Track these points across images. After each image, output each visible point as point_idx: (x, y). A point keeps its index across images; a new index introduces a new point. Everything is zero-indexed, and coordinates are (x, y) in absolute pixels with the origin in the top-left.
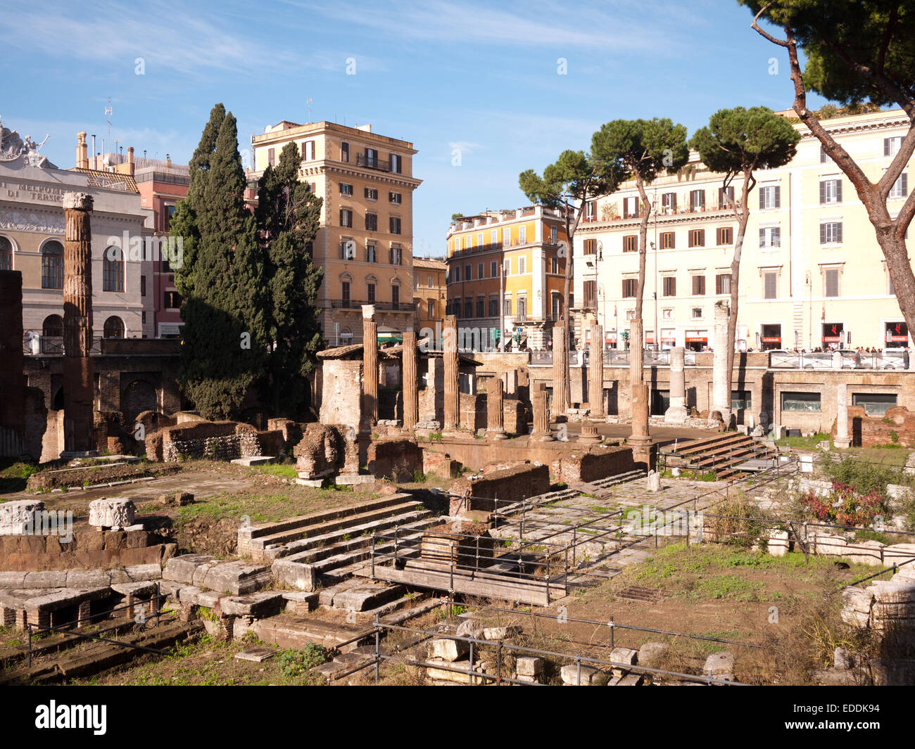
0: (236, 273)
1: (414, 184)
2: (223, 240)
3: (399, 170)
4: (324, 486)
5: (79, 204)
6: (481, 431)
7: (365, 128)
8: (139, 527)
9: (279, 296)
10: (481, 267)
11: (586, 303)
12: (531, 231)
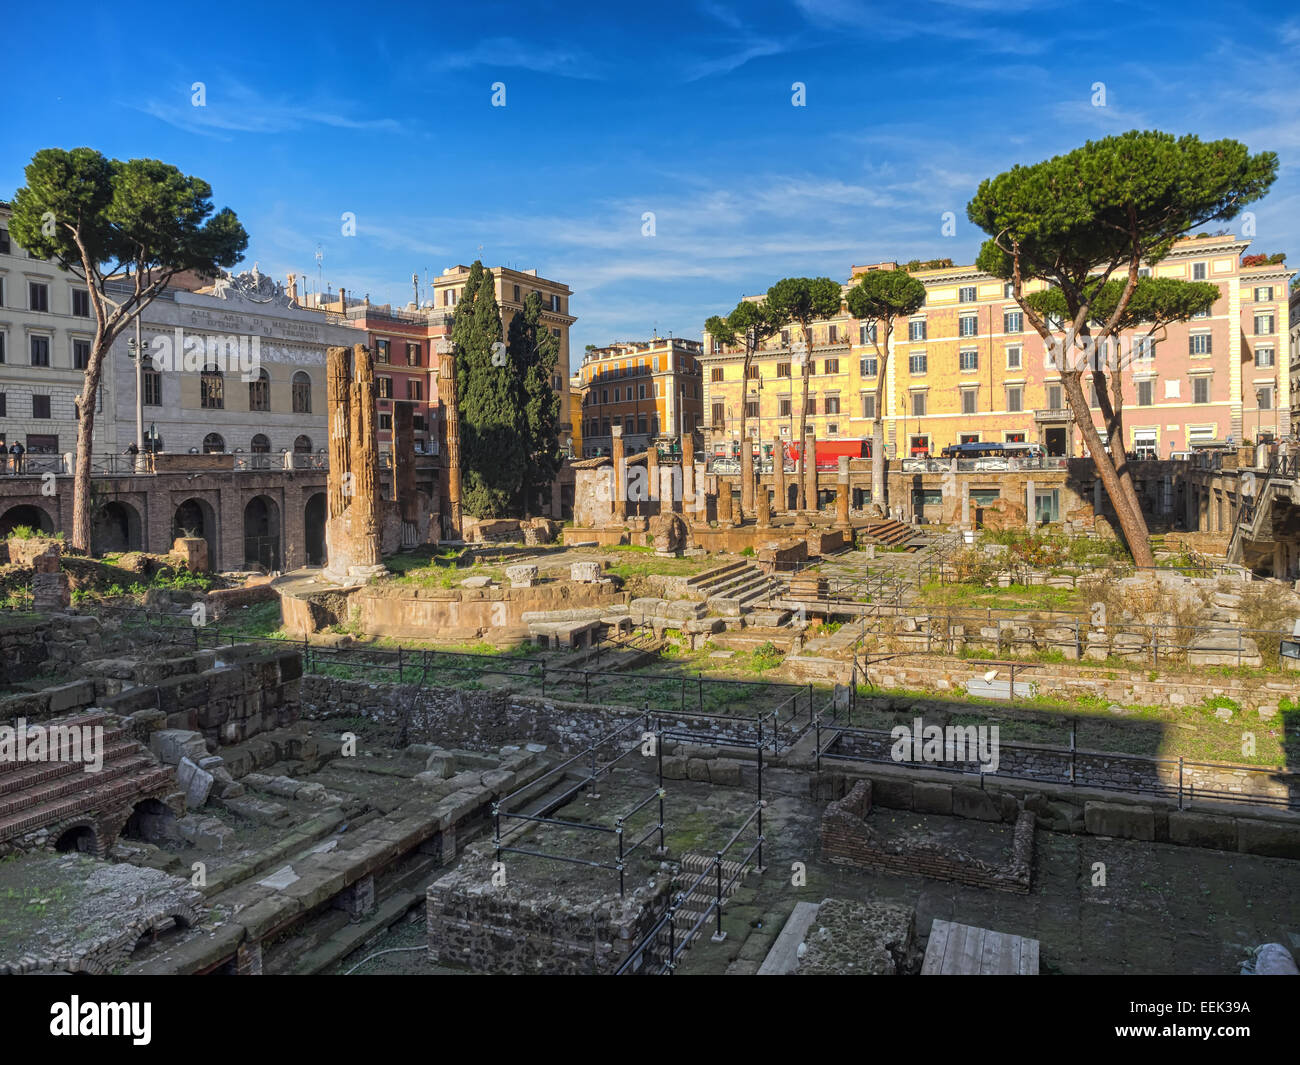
0: (500, 401)
1: (571, 321)
2: (488, 374)
3: (558, 309)
4: (677, 557)
5: (451, 350)
6: (713, 523)
7: (531, 273)
8: (609, 580)
9: (533, 419)
10: (617, 392)
11: (715, 423)
12: (664, 360)
